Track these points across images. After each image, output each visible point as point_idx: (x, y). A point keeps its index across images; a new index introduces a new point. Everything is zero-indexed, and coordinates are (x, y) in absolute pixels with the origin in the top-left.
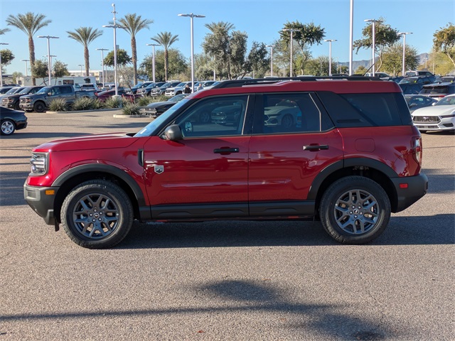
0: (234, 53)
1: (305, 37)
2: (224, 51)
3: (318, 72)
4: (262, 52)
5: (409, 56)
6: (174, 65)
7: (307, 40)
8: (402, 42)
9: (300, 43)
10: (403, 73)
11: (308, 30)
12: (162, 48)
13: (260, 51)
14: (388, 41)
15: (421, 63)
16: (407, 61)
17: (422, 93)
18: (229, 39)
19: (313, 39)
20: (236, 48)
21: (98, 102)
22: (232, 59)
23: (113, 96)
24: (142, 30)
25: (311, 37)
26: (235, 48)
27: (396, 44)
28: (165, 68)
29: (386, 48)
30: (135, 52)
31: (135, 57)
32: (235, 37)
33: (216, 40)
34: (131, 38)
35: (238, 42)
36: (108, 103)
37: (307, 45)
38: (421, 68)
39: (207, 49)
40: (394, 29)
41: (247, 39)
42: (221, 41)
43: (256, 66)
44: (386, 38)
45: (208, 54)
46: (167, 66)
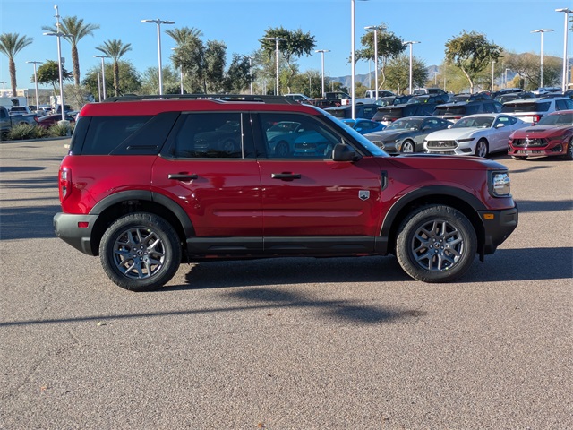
0: (210, 68)
1: (292, 46)
2: (199, 65)
3: (307, 90)
4: (245, 67)
5: (416, 70)
6: (126, 81)
7: (294, 51)
8: (409, 53)
9: (286, 54)
10: (410, 91)
11: (295, 37)
12: (111, 61)
13: (242, 65)
14: (391, 51)
15: (430, 78)
16: (414, 76)
17: (435, 114)
18: (204, 50)
19: (301, 48)
20: (213, 61)
21: (40, 130)
22: (209, 74)
23: (59, 122)
24: (85, 37)
25: (298, 46)
26: (211, 61)
27: (401, 55)
28: (115, 85)
29: (390, 60)
30: (77, 65)
31: (78, 72)
32: (211, 48)
33: (188, 52)
34: (71, 47)
35: (215, 54)
36: (53, 130)
37: (294, 56)
38: (430, 84)
39: (177, 62)
40: (398, 37)
41: (226, 51)
42: (194, 53)
43: (239, 83)
44: (389, 49)
45: (179, 69)
46: (117, 84)
